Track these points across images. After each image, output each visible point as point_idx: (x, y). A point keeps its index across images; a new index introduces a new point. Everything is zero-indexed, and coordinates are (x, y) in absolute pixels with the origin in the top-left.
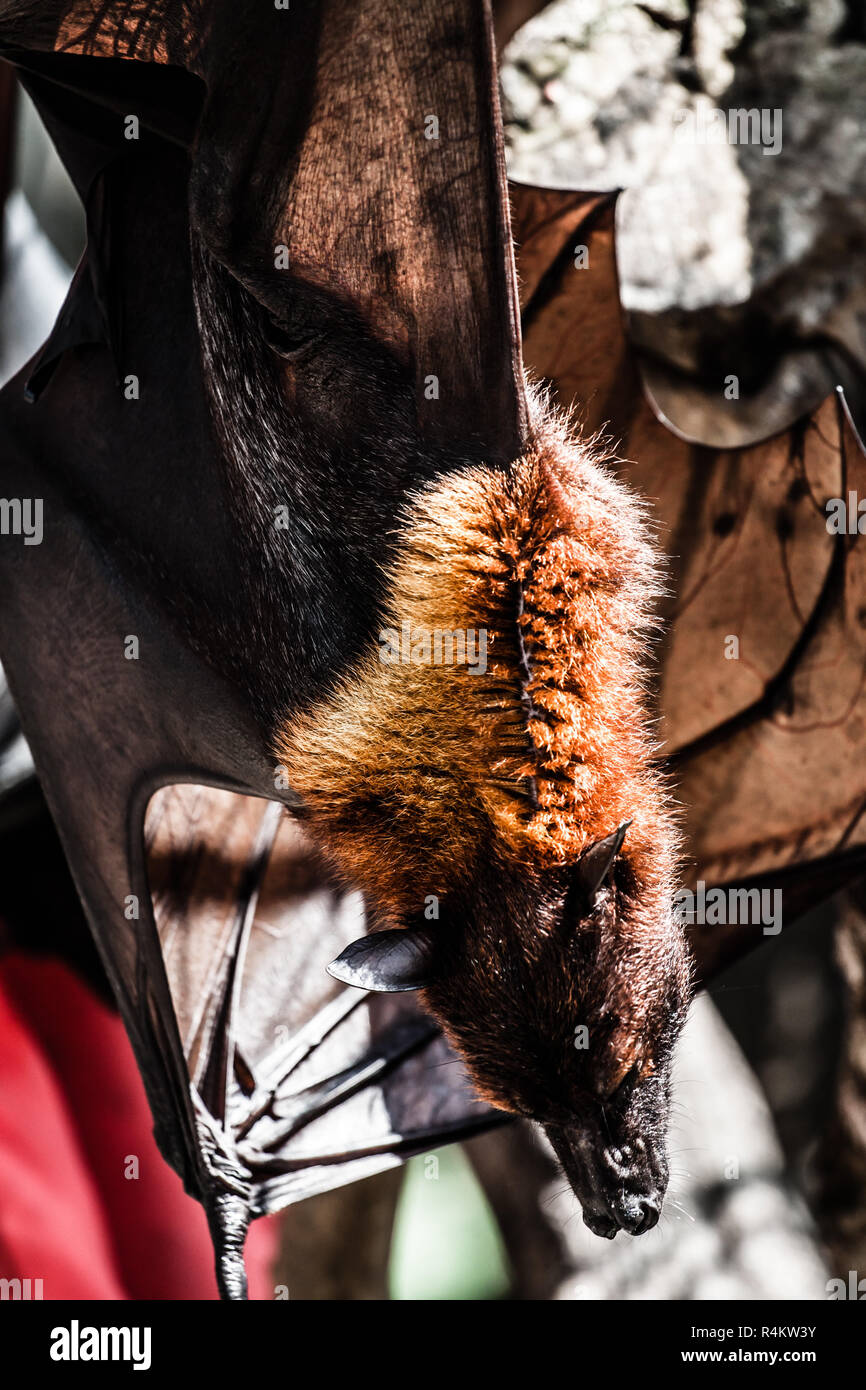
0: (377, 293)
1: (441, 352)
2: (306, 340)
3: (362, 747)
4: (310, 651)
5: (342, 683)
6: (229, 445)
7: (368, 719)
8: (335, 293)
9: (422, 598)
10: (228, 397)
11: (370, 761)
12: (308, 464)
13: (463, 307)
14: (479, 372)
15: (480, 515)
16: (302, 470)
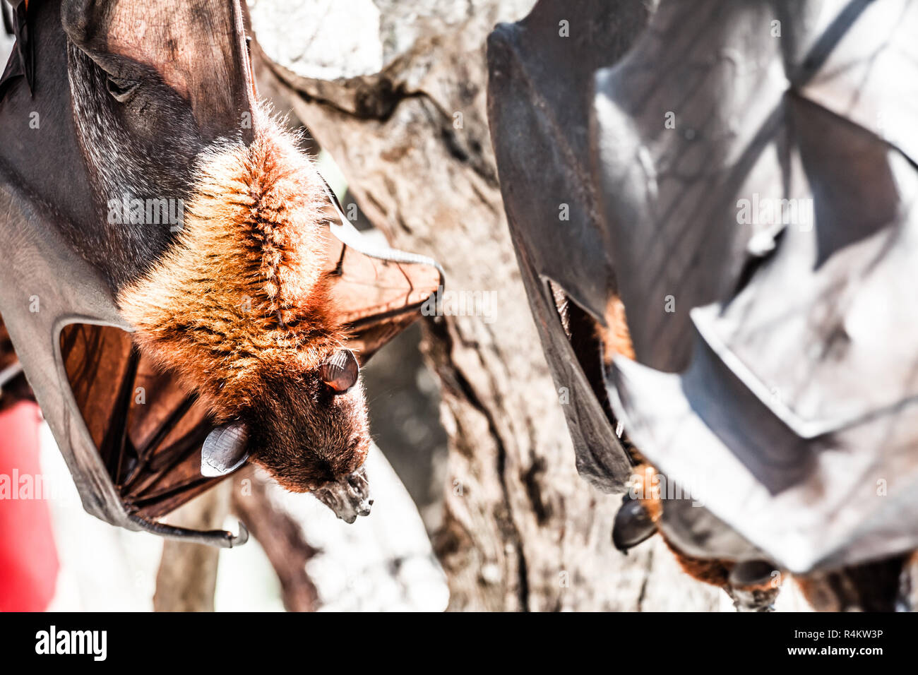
0: (168, 61)
1: (208, 90)
2: (129, 87)
3: (168, 301)
4: (135, 254)
5: (154, 267)
6: (88, 152)
7: (170, 286)
8: (143, 62)
9: (207, 219)
10: (88, 128)
11: (174, 308)
12: (135, 157)
13: (219, 65)
14: (230, 98)
15: (236, 173)
16: (131, 160)
